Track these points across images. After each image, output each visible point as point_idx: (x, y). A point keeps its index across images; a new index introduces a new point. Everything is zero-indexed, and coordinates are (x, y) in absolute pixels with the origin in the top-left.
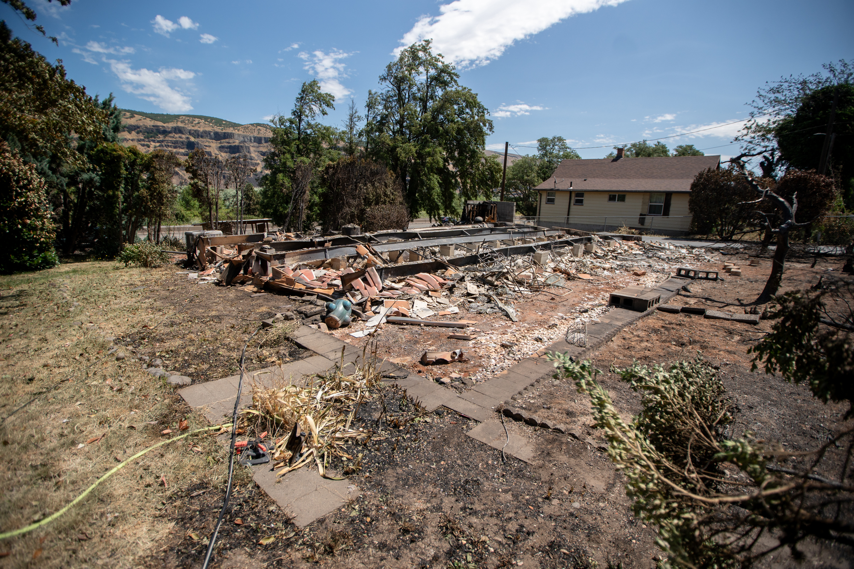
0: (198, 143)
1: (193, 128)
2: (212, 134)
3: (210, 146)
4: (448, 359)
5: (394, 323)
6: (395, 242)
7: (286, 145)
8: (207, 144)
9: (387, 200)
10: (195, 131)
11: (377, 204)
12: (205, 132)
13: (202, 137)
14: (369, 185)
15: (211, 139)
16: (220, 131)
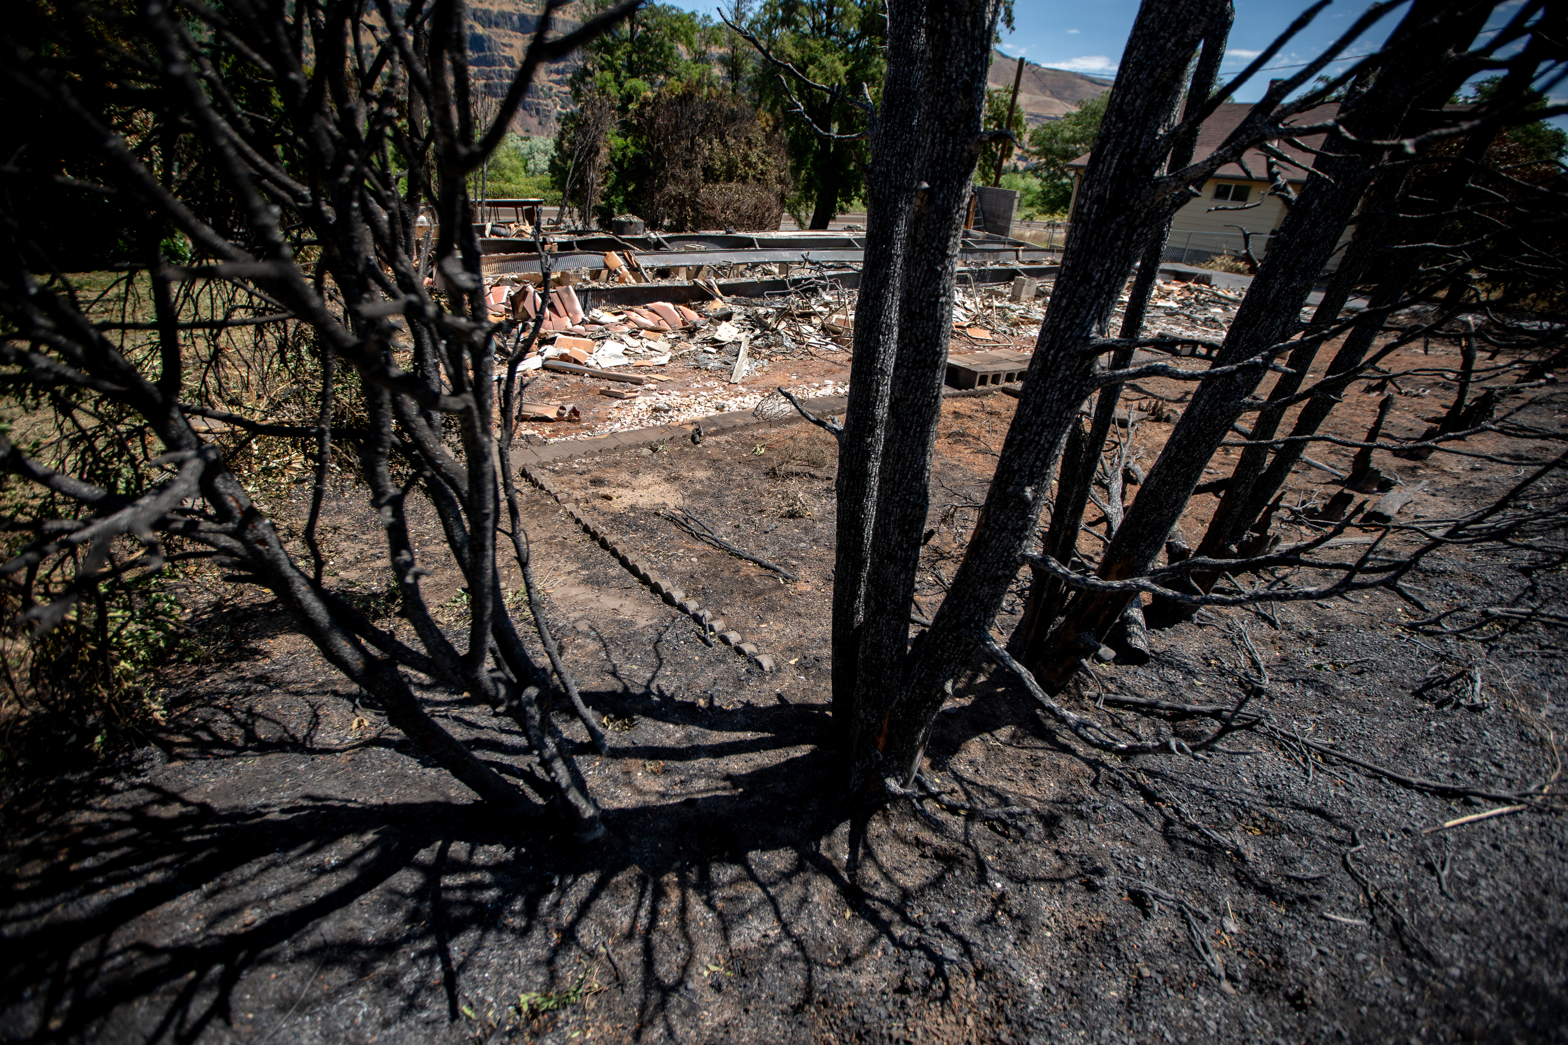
0: (490, 39)
1: (480, 6)
2: (515, 18)
3: (511, 46)
4: (552, 414)
5: (554, 370)
6: (694, 251)
7: (606, 52)
8: (506, 41)
9: (751, 172)
10: (485, 12)
11: (729, 179)
12: (502, 14)
13: (497, 25)
14: (716, 142)
15: (514, 29)
16: (529, 12)
